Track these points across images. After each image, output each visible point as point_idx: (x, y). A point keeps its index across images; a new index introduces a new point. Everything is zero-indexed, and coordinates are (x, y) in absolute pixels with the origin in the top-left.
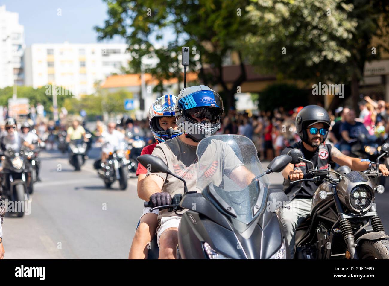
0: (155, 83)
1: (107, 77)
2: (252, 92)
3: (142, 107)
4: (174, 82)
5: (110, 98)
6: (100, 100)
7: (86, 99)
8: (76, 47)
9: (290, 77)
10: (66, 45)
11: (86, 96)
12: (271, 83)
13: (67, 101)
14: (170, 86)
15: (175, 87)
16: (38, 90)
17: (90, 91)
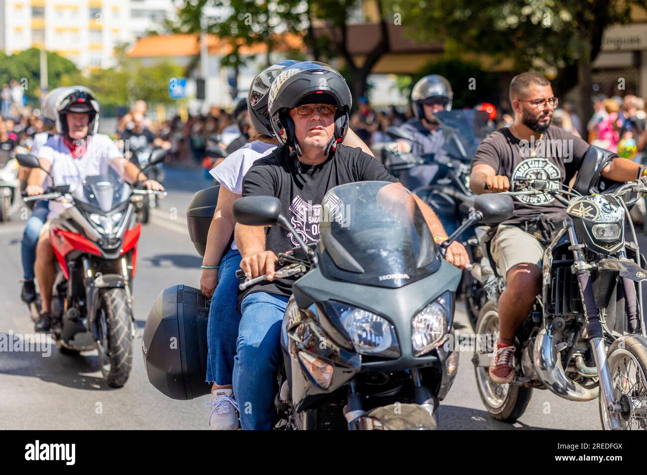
0: (226, 50)
1: (139, 38)
2: (400, 74)
3: (201, 94)
4: (260, 49)
5: (144, 75)
6: (125, 78)
7: (99, 76)
9: (469, 48)
11: (100, 70)
12: (434, 59)
13: (65, 78)
14: (253, 58)
15: (261, 59)
16: (13, 57)
17: (108, 61)
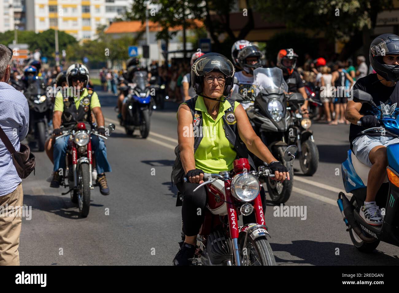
0: (160, 29)
1: (111, 23)
2: (260, 41)
3: (146, 54)
4: (179, 28)
7: (89, 44)
9: (300, 26)
12: (279, 32)
13: (69, 47)
14: (175, 33)
15: (180, 34)
16: (39, 34)
17: (94, 36)
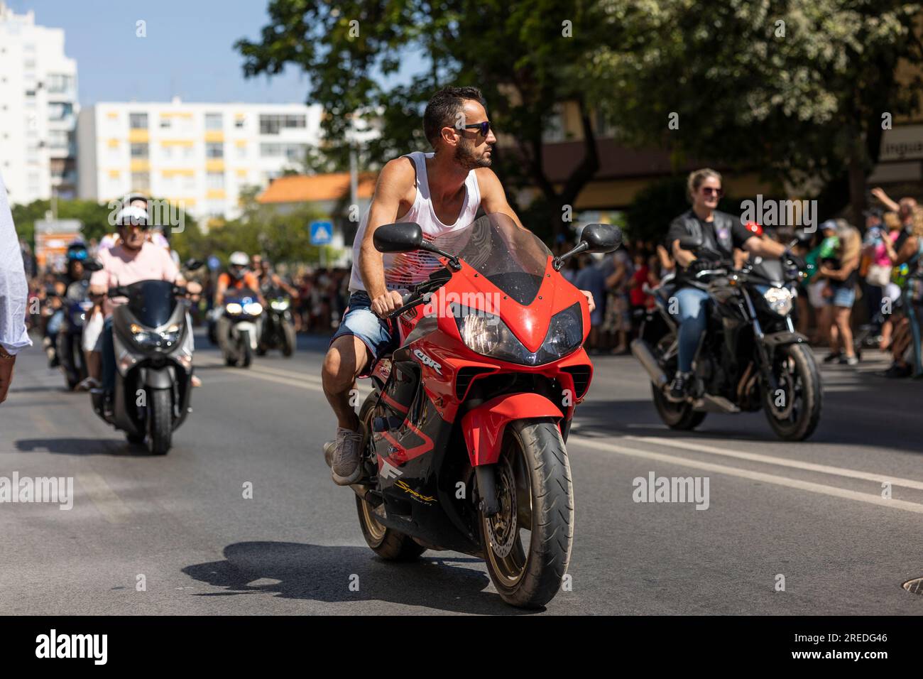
1: (271, 181)
5: (279, 227)
7: (222, 229)
8: (199, 110)
10: (177, 106)
